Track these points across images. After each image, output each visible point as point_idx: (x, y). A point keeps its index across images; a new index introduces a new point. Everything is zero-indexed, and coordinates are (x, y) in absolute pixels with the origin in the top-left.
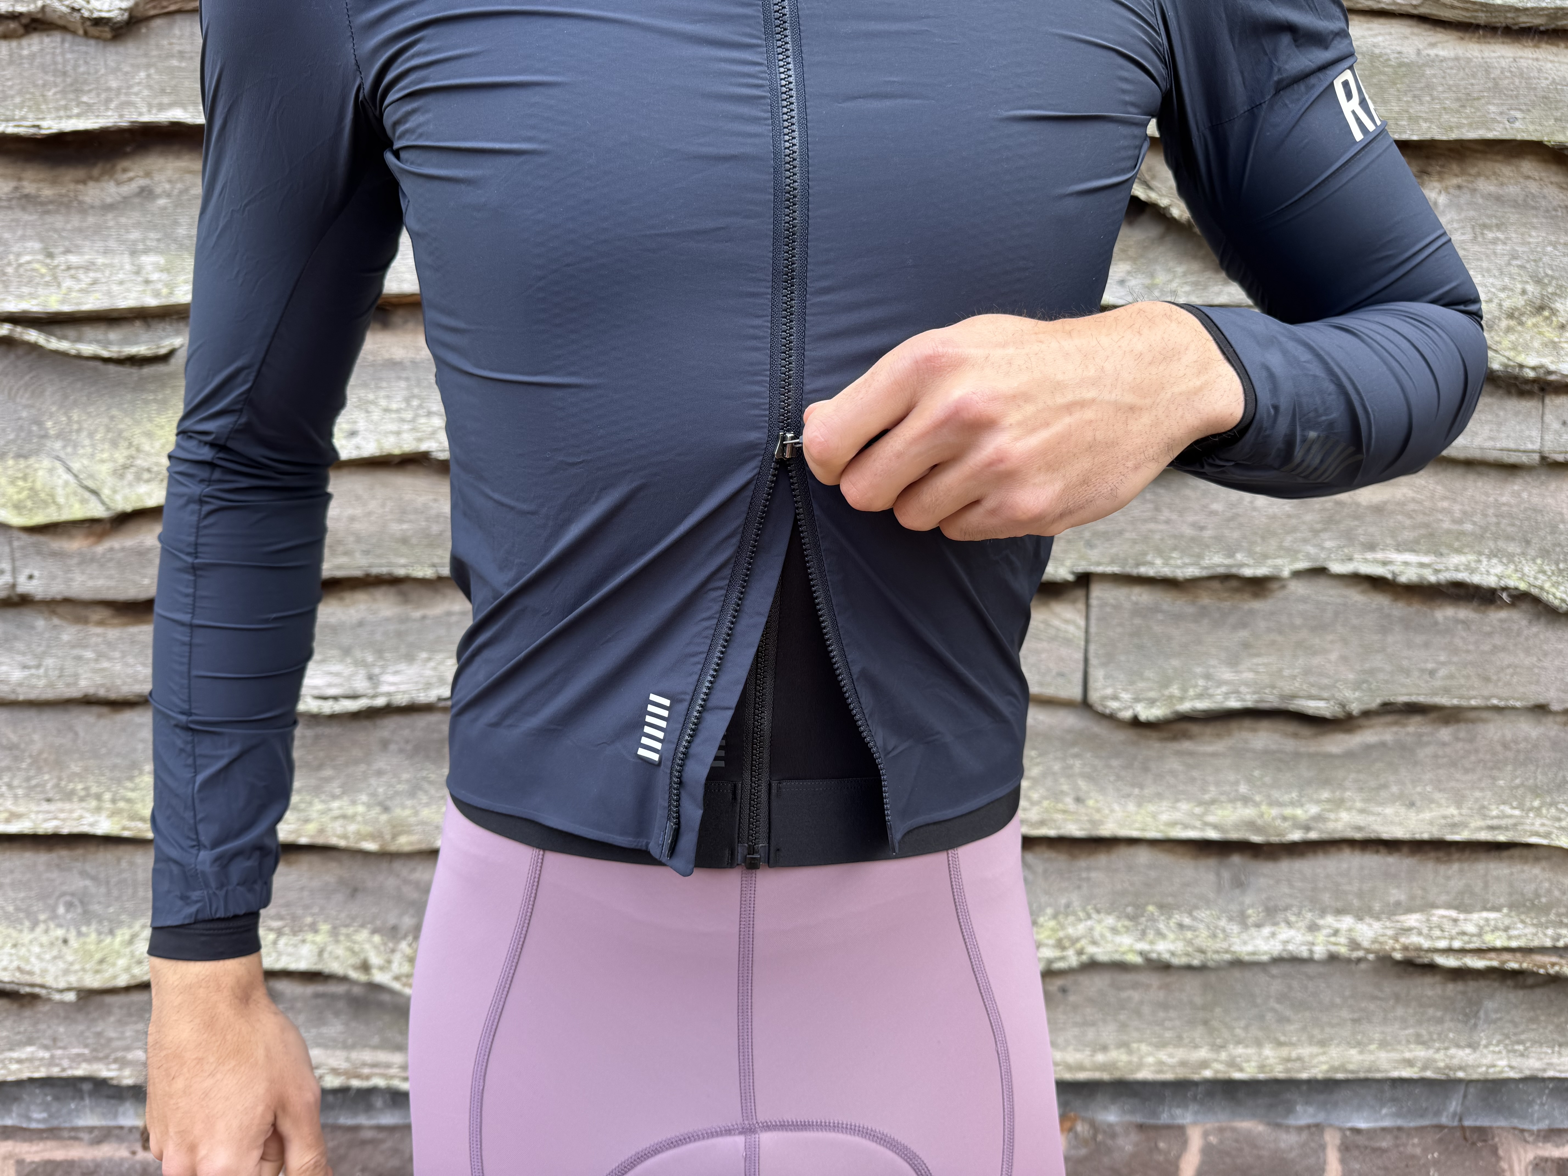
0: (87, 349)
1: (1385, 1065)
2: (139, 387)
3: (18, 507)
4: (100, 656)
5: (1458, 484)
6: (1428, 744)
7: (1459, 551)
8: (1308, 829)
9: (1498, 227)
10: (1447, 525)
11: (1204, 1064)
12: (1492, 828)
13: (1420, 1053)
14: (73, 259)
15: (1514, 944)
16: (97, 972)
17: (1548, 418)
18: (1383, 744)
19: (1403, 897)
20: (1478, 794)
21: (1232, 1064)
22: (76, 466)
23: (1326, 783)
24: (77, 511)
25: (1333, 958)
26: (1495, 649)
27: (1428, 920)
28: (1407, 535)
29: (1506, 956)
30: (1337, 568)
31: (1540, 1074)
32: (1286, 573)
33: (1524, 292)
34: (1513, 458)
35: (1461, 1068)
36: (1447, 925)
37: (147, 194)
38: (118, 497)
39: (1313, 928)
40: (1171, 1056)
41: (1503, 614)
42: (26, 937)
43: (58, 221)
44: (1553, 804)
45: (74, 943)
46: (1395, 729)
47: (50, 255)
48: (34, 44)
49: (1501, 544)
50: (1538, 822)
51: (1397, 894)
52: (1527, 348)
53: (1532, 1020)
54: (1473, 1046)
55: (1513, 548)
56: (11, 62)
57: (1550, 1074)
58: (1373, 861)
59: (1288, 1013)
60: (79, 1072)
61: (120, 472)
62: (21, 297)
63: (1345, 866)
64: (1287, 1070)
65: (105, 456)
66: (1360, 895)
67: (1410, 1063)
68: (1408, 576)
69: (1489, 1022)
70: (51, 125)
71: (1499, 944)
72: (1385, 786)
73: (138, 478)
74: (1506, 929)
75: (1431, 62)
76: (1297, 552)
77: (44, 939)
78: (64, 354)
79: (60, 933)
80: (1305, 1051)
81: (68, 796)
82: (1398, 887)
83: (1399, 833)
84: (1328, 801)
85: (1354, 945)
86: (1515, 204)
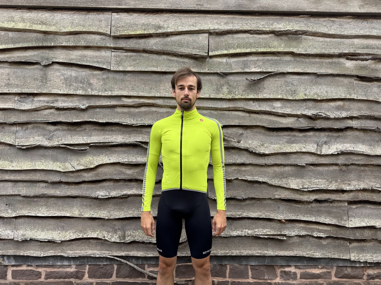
0: (76, 149)
1: (254, 253)
2: (81, 153)
3: (63, 169)
4: (71, 190)
5: (255, 168)
6: (256, 204)
7: (256, 176)
8: (240, 216)
9: (257, 135)
10: (254, 173)
11: (228, 253)
12: (266, 216)
13: (260, 251)
14: (74, 137)
15: (271, 234)
16: (64, 238)
17: (266, 159)
18: (250, 204)
19: (255, 227)
20: (263, 211)
21: (232, 253)
22: (71, 164)
23: (242, 209)
24: (71, 170)
25: (245, 236)
26: (263, 190)
27: (258, 230)
28: (249, 174)
29: (270, 236)
30: (240, 178)
31: (278, 255)
32: (233, 179)
33: (260, 143)
34: (261, 164)
35: (266, 254)
36: (261, 231)
37: (85, 129)
38: (77, 168)
39: (242, 231)
40: (223, 252)
41: (263, 185)
42: (54, 232)
43: (73, 132)
44: (274, 213)
45: (61, 233)
46: (251, 201)
47: (72, 137)
48: (73, 111)
49: (262, 176)
50: (272, 215)
51: (254, 226)
52: (261, 150)
53: (276, 246)
54: (267, 250)
55: (263, 176)
56: (70, 113)
57: (279, 255)
58: (250, 221)
59: (240, 245)
60: (59, 255)
61: (78, 165)
62: (67, 142)
63: (246, 222)
64: (240, 254)
65: (76, 162)
66: (248, 226)
67: (258, 253)
68: (249, 179)
69: (269, 247)
70: (74, 121)
71: (269, 234)
72: (250, 210)
73: (80, 165)
74: (270, 232)
75: (246, 116)
76: (234, 176)
77: (57, 233)
78: (73, 149)
79: (59, 232)
80: (243, 251)
81: (63, 211)
82: (254, 225)
83: (253, 217)
84: (242, 212)
85: (248, 234)
86: (258, 132)
